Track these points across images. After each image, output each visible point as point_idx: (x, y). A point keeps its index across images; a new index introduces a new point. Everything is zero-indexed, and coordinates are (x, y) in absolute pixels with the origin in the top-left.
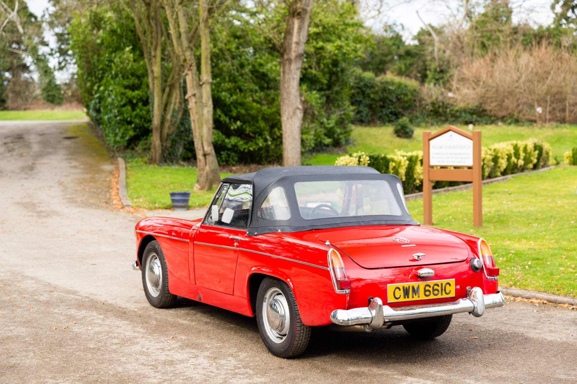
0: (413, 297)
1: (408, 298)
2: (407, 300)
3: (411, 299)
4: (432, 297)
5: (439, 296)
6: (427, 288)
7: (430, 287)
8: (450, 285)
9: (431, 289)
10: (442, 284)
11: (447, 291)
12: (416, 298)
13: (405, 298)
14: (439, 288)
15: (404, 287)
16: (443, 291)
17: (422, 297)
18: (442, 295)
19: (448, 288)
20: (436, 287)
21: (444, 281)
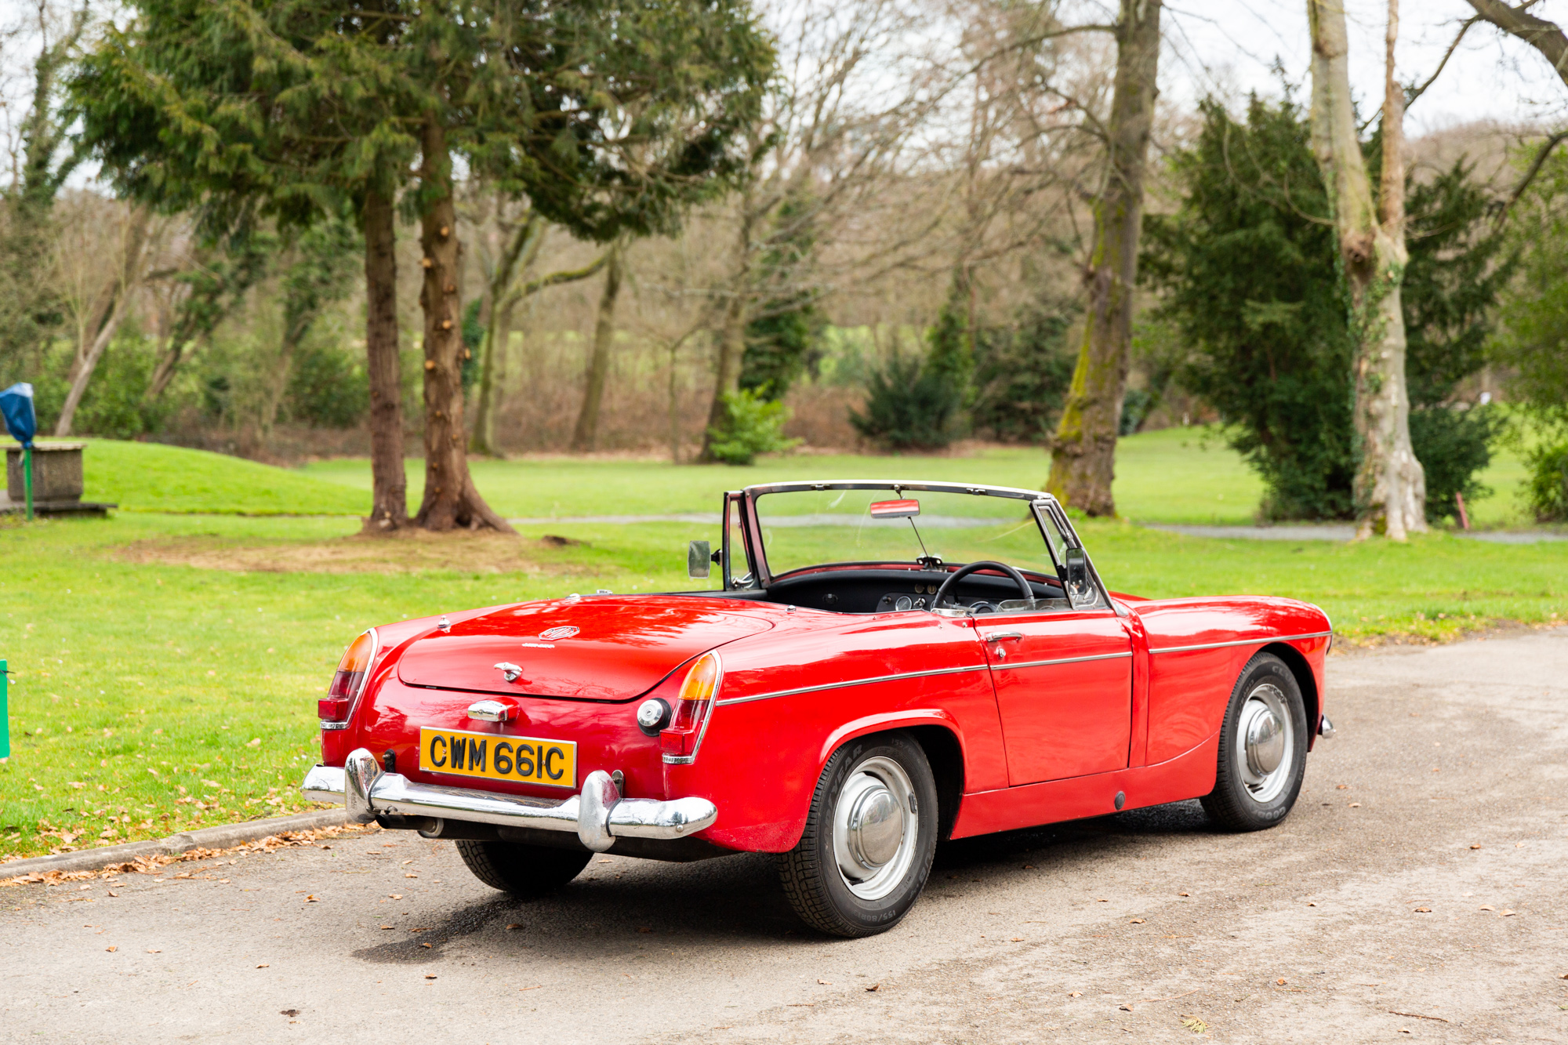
0: (471, 768)
1: (461, 767)
2: (457, 772)
3: (465, 772)
4: (514, 777)
5: (533, 780)
6: (504, 752)
7: (511, 751)
8: (562, 757)
9: (513, 757)
10: (540, 749)
11: (555, 771)
12: (476, 773)
13: (454, 766)
14: (534, 759)
15: (452, 739)
16: (544, 769)
17: (491, 773)
18: (539, 776)
19: (556, 764)
20: (525, 754)
21: (548, 743)
